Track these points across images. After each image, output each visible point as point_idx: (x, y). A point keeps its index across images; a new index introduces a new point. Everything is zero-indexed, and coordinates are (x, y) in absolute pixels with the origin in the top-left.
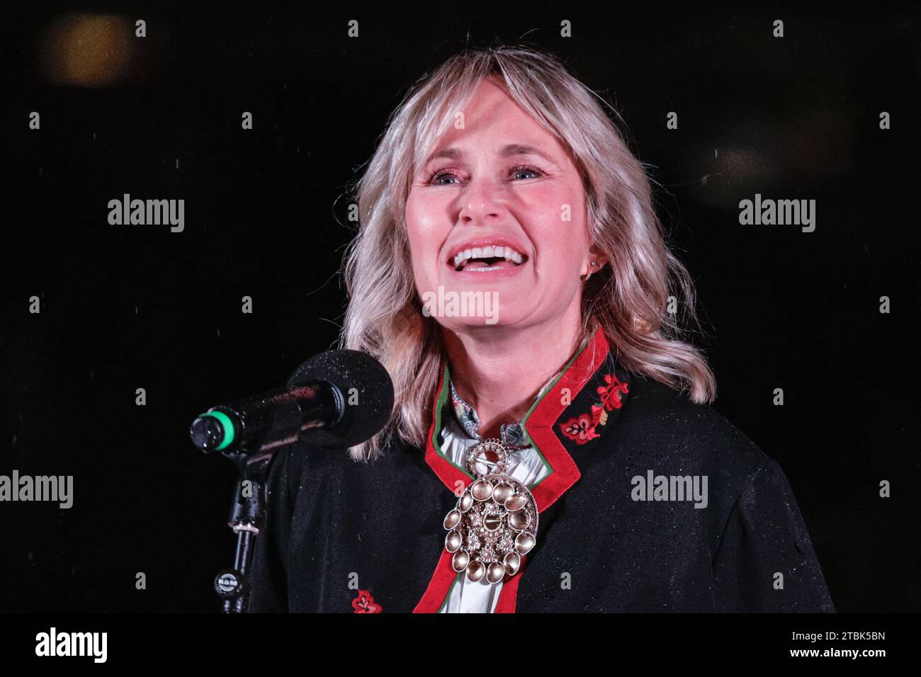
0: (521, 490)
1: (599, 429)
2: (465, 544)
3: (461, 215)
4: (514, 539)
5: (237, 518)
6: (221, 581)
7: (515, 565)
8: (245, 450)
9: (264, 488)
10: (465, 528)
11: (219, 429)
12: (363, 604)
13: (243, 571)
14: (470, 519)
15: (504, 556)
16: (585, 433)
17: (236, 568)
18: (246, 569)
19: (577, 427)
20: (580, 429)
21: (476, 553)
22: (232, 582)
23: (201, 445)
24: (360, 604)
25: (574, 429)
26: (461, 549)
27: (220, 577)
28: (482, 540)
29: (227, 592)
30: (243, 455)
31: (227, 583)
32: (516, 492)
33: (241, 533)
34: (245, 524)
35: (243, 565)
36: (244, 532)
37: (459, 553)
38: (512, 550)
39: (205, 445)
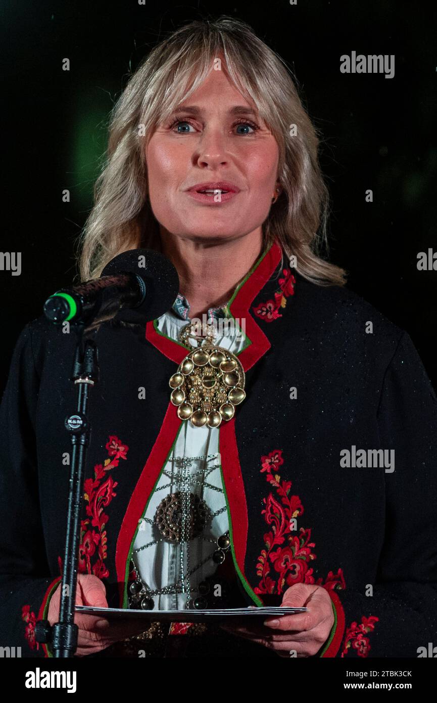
0: (231, 356)
1: (281, 310)
2: (188, 398)
3: (199, 160)
4: (227, 393)
5: (78, 374)
6: (70, 421)
7: (230, 413)
8: (82, 322)
9: (96, 351)
10: (187, 387)
11: (66, 306)
12: (114, 446)
13: (84, 413)
14: (191, 380)
15: (220, 406)
16: (271, 314)
17: (79, 410)
18: (86, 411)
19: (265, 309)
20: (267, 311)
21: (198, 405)
22: (78, 421)
23: (51, 318)
24: (111, 447)
25: (263, 311)
26: (186, 402)
27: (69, 418)
28: (201, 395)
29: (76, 429)
30: (81, 326)
31: (74, 422)
32: (227, 358)
33: (81, 385)
34: (84, 378)
35: (84, 409)
36: (83, 384)
37: (184, 406)
38: (227, 402)
39: (55, 318)
